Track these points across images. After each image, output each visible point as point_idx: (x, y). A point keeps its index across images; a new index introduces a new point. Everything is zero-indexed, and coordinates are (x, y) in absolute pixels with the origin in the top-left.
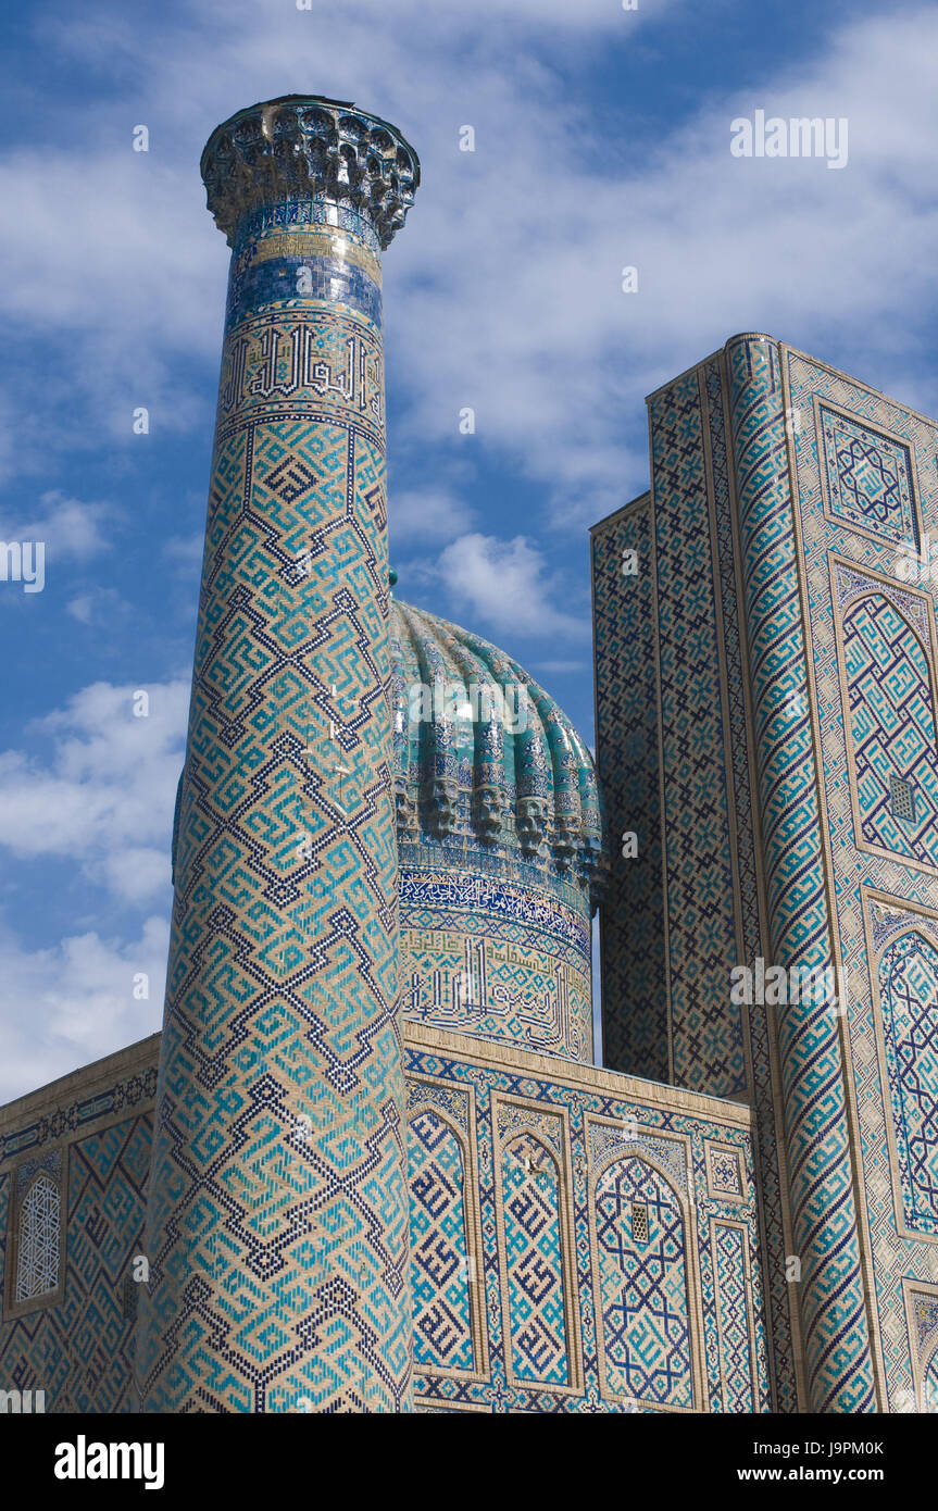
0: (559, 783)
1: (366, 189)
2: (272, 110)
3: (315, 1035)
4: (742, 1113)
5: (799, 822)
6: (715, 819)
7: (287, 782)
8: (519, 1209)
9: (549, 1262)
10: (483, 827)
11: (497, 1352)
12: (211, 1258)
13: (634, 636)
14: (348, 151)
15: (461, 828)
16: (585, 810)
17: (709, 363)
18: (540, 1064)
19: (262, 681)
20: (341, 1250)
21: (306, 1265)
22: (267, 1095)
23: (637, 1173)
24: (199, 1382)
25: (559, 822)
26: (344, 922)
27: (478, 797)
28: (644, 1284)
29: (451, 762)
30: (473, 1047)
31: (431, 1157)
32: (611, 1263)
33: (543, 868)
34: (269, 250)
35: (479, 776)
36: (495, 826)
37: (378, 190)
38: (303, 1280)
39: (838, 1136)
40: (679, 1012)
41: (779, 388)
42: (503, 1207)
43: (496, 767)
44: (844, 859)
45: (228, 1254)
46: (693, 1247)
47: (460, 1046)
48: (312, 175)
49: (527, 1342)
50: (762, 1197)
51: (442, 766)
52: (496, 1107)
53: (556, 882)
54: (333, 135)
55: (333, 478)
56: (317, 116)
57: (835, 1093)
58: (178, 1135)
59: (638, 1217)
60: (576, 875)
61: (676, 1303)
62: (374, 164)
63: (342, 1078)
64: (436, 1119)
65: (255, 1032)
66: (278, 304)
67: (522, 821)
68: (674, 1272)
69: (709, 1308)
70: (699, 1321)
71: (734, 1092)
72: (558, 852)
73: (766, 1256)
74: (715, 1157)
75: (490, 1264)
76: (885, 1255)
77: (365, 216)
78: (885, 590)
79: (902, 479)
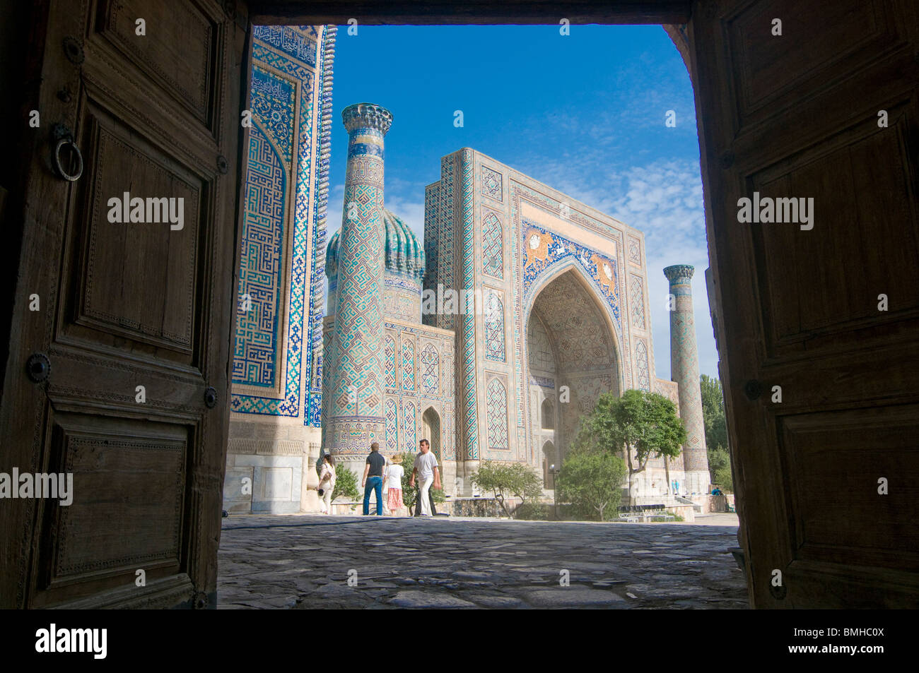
0: (416, 256)
1: (381, 126)
2: (360, 106)
3: (368, 324)
4: (453, 333)
5: (469, 270)
6: (451, 266)
7: (363, 269)
8: (406, 355)
9: (411, 366)
10: (399, 266)
11: (400, 384)
12: (347, 368)
13: (434, 216)
14: (378, 117)
15: (394, 267)
16: (422, 262)
17: (456, 153)
18: (411, 325)
19: (357, 246)
20: (373, 367)
21: (366, 370)
22: (358, 336)
23: (430, 347)
24: (345, 392)
25: (416, 265)
26: (374, 299)
27: (398, 260)
28: (430, 370)
29: (392, 251)
30: (397, 321)
31: (388, 345)
32: (424, 365)
33: (412, 276)
34: (358, 141)
35: (398, 255)
36: (402, 267)
37: (384, 126)
38: (366, 373)
39: (473, 340)
41: (472, 162)
42: (402, 355)
43: (402, 253)
44: (479, 277)
45: (351, 367)
46: (441, 362)
47: (395, 321)
48: (369, 123)
49: (406, 382)
50: (456, 351)
51: (390, 253)
52: (402, 334)
53: (414, 279)
54: (375, 113)
55: (373, 199)
57: (473, 331)
58: (339, 342)
59: (430, 356)
60: (419, 276)
61: (436, 374)
62: (383, 119)
63: (373, 332)
64: (389, 336)
65: (356, 323)
66: (361, 155)
67: (408, 265)
68: (436, 367)
69: (443, 374)
70: (441, 377)
71: (451, 328)
72: (415, 271)
73: (456, 363)
74: (446, 343)
75: (400, 366)
76: (481, 364)
77: (381, 132)
78: (493, 212)
79: (500, 183)
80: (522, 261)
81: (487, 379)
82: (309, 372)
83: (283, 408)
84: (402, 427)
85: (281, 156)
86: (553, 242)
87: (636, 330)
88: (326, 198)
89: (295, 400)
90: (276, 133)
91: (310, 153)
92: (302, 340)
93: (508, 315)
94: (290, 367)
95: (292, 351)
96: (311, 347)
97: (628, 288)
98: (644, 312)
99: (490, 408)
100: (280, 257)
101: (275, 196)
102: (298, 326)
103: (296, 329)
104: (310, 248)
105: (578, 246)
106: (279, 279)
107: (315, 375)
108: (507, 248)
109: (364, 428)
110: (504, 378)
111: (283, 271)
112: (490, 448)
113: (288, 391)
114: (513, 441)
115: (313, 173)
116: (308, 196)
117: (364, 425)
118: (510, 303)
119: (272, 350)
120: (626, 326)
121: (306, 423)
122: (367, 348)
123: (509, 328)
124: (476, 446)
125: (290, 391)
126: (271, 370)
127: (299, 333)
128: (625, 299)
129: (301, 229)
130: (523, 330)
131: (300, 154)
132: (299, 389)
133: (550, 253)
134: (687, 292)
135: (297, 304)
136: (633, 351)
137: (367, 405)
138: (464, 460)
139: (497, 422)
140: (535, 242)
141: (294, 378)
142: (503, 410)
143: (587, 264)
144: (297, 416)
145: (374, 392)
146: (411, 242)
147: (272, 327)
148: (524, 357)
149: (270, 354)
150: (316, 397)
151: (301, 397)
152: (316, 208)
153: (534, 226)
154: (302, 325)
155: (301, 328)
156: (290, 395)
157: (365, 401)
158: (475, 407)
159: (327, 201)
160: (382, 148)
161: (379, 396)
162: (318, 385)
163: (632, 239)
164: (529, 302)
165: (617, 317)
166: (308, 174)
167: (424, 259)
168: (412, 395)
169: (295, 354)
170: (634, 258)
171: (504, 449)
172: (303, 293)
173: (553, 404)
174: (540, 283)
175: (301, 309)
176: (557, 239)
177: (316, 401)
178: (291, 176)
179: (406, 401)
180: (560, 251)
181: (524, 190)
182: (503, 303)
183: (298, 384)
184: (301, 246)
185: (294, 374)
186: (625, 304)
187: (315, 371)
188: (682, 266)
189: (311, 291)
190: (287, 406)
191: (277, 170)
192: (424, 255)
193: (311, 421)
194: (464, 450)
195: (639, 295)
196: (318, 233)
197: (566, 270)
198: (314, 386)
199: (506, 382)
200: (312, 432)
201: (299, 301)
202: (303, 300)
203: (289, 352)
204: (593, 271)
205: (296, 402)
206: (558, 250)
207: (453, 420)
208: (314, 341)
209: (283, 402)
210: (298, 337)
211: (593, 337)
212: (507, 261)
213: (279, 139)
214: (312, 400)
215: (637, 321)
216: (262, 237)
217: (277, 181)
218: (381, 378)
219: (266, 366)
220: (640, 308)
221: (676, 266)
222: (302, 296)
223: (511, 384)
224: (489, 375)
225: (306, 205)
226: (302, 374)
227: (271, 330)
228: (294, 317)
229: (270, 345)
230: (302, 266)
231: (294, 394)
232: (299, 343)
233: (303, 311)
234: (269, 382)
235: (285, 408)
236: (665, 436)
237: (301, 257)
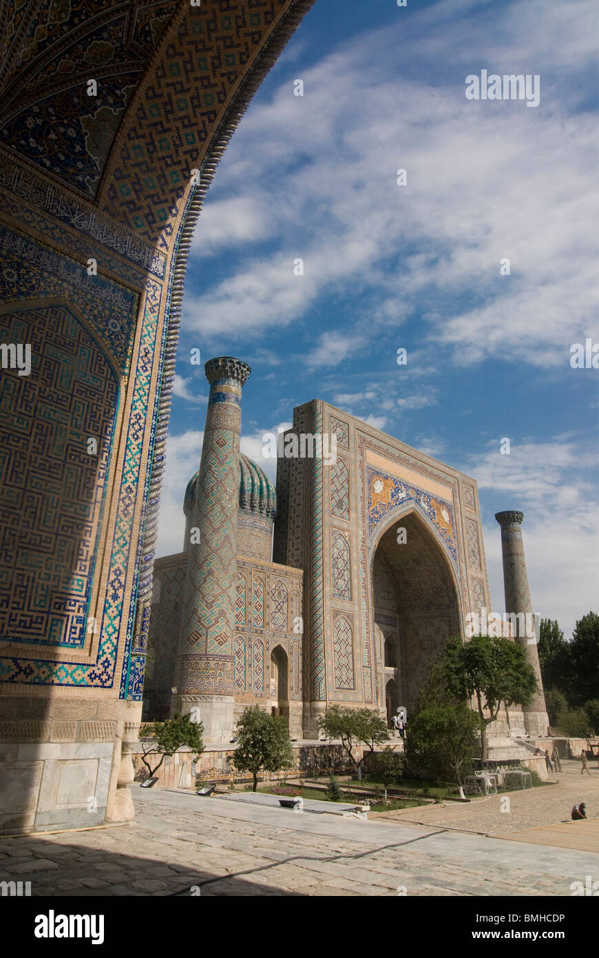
0: (268, 497)
1: (240, 377)
2: (221, 359)
3: (221, 561)
4: (302, 571)
5: (318, 511)
6: (301, 507)
7: (217, 508)
8: (256, 592)
9: (261, 603)
10: (252, 507)
11: (250, 621)
12: (198, 604)
14: (237, 369)
15: (248, 507)
16: (273, 503)
17: (308, 404)
18: (262, 562)
19: (213, 486)
20: (224, 604)
21: (217, 607)
22: (211, 573)
23: (280, 584)
24: (195, 628)
25: (268, 505)
26: (227, 537)
27: (252, 500)
28: (279, 607)
29: (247, 492)
30: (249, 559)
31: (239, 582)
32: (273, 603)
33: (264, 515)
34: (219, 390)
35: (252, 496)
36: (255, 507)
37: (242, 377)
38: (216, 610)
39: (321, 578)
40: (290, 547)
41: (322, 413)
42: (253, 592)
43: (256, 494)
44: (327, 518)
45: (202, 604)
46: (289, 599)
47: (247, 559)
48: (229, 374)
49: (256, 619)
50: (304, 590)
51: (244, 494)
52: (253, 571)
53: (267, 519)
54: (234, 366)
55: (230, 443)
56: (231, 361)
57: (321, 569)
58: (192, 579)
59: (279, 593)
60: (271, 516)
61: (285, 611)
63: (225, 569)
64: (241, 574)
66: (220, 403)
67: (260, 505)
68: (285, 605)
69: (292, 612)
70: (290, 615)
71: (300, 566)
72: (267, 512)
73: (304, 601)
74: (295, 581)
75: (250, 603)
76: (328, 603)
77: (239, 382)
78: (341, 458)
79: (347, 432)
80: (366, 502)
81: (334, 618)
82: (132, 628)
83: (93, 676)
84: (250, 666)
85: (116, 368)
86: (394, 487)
87: (473, 572)
88: (166, 419)
89: (109, 665)
90: (113, 344)
91: (152, 368)
92: (125, 586)
93: (354, 554)
94: (107, 621)
95: (111, 601)
96: (136, 595)
97: (465, 531)
98: (479, 555)
99: (337, 647)
100: (105, 484)
101: (105, 413)
102: (122, 568)
103: (118, 572)
104: (144, 474)
105: (418, 492)
106: (102, 511)
107: (138, 632)
108: (353, 492)
109: (213, 666)
110: (350, 618)
111: (108, 501)
112: (336, 688)
113: (101, 653)
114: (359, 681)
115: (153, 389)
116: (145, 414)
117: (212, 663)
118: (357, 543)
119: (85, 599)
120: (464, 567)
121: (122, 696)
122: (218, 585)
123: (355, 568)
124: (322, 686)
125: (104, 653)
126: (81, 625)
127: (122, 578)
128: (462, 542)
129: (134, 451)
130: (369, 570)
131: (139, 368)
132: (116, 650)
133: (393, 497)
134: (518, 537)
135: (122, 542)
136: (471, 592)
137: (217, 643)
138: (310, 702)
139: (344, 661)
140: (379, 487)
141: (110, 635)
142: (349, 649)
143: (427, 508)
144: (110, 687)
145: (224, 630)
146: (264, 484)
147: (87, 570)
148: (370, 596)
149: (82, 604)
150: (138, 661)
151: (118, 660)
152: (154, 429)
153: (378, 472)
154: (126, 568)
155: (124, 572)
156: (103, 659)
157: (215, 639)
158: (322, 646)
159: (167, 422)
160: (240, 397)
161: (228, 634)
162: (142, 645)
163: (467, 486)
164: (374, 542)
165: (455, 559)
166: (147, 391)
167: (275, 500)
168: (261, 632)
169: (114, 605)
170: (469, 503)
171: (350, 689)
172: (131, 528)
173: (396, 642)
174: (384, 525)
175: (127, 547)
176: (398, 485)
177: (138, 665)
178: (126, 392)
179: (255, 638)
180: (402, 495)
181: (369, 438)
182: (349, 543)
183: (115, 644)
184: (133, 472)
185: (111, 630)
186: (462, 547)
187: (139, 625)
188: (512, 512)
189: (140, 526)
190: (98, 672)
191: (110, 384)
192: (275, 497)
193: (129, 692)
194: (311, 689)
195: (475, 538)
196: (155, 458)
197: (408, 513)
198: (137, 646)
199: (352, 620)
200: (129, 707)
201: (124, 538)
202: (130, 536)
203: (106, 601)
204: (432, 515)
205: (111, 668)
206: (399, 494)
207: (301, 657)
208: (140, 588)
209: (95, 668)
210: (120, 582)
211: (433, 577)
212: (353, 505)
213: (115, 350)
214: (133, 664)
215: (474, 563)
216: (84, 459)
217: (109, 396)
218: (231, 616)
219: (75, 619)
220: (476, 550)
221: (507, 512)
222: (129, 532)
223: (357, 623)
224: (336, 613)
225: (143, 425)
226: (122, 630)
227: (86, 573)
228: (116, 557)
229: (83, 593)
230: (131, 495)
231: (109, 656)
232: (121, 590)
233: (129, 550)
234: (78, 642)
235: (96, 676)
236: (516, 684)
237: (131, 485)
